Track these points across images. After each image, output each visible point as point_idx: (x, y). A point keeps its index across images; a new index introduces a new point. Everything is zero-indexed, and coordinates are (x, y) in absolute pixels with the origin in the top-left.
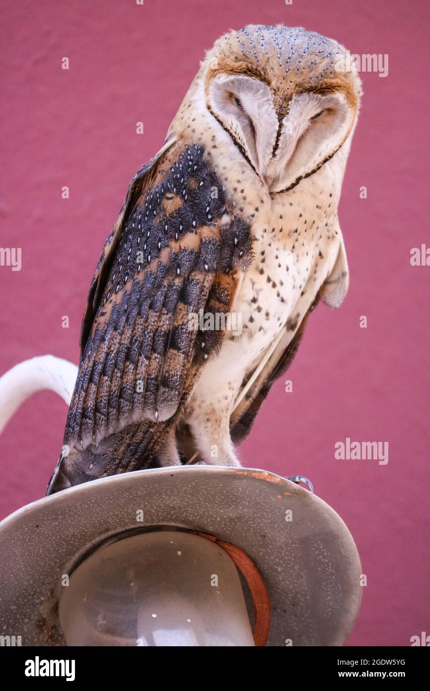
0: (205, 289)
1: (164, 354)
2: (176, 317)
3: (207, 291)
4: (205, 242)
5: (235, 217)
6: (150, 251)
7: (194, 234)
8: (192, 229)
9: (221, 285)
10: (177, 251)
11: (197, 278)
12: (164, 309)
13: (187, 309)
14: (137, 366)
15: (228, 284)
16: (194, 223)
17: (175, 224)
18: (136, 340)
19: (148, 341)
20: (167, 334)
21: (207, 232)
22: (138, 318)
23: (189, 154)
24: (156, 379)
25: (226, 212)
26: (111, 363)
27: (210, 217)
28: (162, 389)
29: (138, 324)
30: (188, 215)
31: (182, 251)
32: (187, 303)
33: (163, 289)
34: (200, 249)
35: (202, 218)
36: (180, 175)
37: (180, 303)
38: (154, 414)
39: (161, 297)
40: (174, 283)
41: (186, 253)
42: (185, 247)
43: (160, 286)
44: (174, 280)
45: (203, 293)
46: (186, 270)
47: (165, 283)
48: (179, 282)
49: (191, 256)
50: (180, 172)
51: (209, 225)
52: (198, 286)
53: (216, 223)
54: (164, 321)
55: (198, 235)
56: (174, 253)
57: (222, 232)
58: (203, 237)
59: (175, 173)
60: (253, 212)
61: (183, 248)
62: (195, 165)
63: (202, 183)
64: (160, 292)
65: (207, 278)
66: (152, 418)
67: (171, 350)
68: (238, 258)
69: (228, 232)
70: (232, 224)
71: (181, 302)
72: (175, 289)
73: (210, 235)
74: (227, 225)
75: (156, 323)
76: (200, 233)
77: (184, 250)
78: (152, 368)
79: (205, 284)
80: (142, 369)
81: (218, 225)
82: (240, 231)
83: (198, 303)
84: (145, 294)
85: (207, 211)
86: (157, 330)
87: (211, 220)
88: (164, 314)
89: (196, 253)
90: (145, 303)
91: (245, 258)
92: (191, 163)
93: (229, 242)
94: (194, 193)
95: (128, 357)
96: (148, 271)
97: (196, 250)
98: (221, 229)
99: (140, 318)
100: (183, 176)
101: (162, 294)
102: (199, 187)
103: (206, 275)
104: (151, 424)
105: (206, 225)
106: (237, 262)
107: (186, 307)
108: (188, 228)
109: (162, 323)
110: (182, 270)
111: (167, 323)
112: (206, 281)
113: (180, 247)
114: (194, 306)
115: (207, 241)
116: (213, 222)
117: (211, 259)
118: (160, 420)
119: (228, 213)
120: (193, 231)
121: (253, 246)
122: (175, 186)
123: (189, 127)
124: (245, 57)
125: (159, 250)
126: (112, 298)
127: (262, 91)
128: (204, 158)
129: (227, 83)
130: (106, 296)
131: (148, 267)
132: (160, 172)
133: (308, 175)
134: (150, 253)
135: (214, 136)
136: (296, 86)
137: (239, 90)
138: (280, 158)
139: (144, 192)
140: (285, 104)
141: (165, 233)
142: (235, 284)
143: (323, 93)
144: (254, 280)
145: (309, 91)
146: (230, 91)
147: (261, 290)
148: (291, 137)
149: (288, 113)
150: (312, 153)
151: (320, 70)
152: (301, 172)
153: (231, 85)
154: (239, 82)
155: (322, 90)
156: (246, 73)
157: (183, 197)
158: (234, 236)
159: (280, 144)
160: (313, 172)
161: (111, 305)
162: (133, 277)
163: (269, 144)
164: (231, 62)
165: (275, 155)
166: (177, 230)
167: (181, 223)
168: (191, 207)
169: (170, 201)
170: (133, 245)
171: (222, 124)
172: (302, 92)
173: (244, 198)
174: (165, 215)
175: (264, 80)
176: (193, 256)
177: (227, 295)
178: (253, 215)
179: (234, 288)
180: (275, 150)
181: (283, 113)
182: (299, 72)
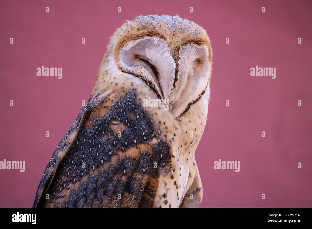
0: (143, 185)
2: (122, 202)
3: (143, 186)
4: (143, 154)
5: (161, 140)
6: (103, 157)
7: (135, 148)
8: (134, 145)
9: (150, 184)
10: (124, 158)
11: (138, 177)
12: (114, 196)
13: (131, 196)
15: (154, 184)
16: (135, 141)
17: (122, 141)
21: (143, 147)
22: (94, 201)
23: (128, 97)
27: (145, 138)
29: (95, 204)
30: (130, 136)
31: (127, 158)
32: (131, 193)
33: (114, 183)
34: (140, 158)
35: (140, 138)
36: (122, 110)
37: (125, 192)
39: (112, 188)
40: (122, 179)
41: (130, 160)
42: (129, 156)
43: (111, 180)
44: (121, 177)
45: (141, 188)
46: (130, 171)
47: (116, 178)
48: (125, 179)
49: (133, 162)
50: (122, 108)
51: (145, 144)
52: (138, 183)
53: (149, 143)
54: (114, 204)
55: (138, 149)
56: (122, 160)
57: (153, 149)
58: (141, 150)
59: (118, 108)
60: (173, 136)
61: (128, 156)
62: (133, 104)
63: (138, 117)
64: (111, 184)
65: (144, 178)
68: (162, 167)
69: (157, 149)
70: (159, 144)
71: (127, 192)
72: (122, 183)
73: (146, 149)
74: (155, 144)
75: (108, 205)
76: (139, 148)
77: (128, 158)
79: (143, 181)
81: (150, 144)
82: (164, 150)
83: (138, 194)
84: (100, 184)
85: (143, 134)
87: (146, 140)
88: (114, 199)
89: (137, 160)
90: (100, 191)
91: (166, 167)
92: (130, 103)
93: (157, 156)
94: (134, 122)
96: (102, 170)
97: (137, 159)
98: (152, 147)
99: (96, 201)
100: (124, 111)
101: (113, 186)
102: (137, 119)
103: (143, 175)
105: (143, 143)
106: (161, 169)
107: (130, 196)
108: (131, 144)
110: (127, 171)
111: (116, 205)
112: (143, 179)
113: (126, 155)
114: (135, 195)
115: (144, 153)
116: (147, 142)
117: (146, 165)
119: (156, 137)
120: (134, 147)
121: (171, 160)
122: (119, 117)
123: (112, 83)
124: (144, 27)
125: (110, 157)
126: (69, 186)
127: (161, 45)
128: (138, 101)
129: (134, 47)
130: (61, 186)
131: (101, 167)
132: (105, 107)
133: (194, 102)
134: (102, 158)
135: (132, 83)
136: (182, 40)
137: (144, 49)
138: (179, 88)
139: (92, 119)
140: (176, 53)
141: (114, 146)
142: (158, 185)
143: (198, 44)
144: (167, 182)
145: (190, 42)
146: (136, 53)
147: (169, 189)
148: (185, 72)
149: (179, 58)
150: (194, 88)
151: (194, 31)
152: (191, 100)
153: (137, 48)
154: (144, 42)
155: (198, 42)
156: (148, 35)
157: (126, 124)
158: (161, 152)
159: (178, 77)
160: (198, 100)
161: (69, 191)
162: (89, 173)
163: (171, 78)
164: (135, 32)
165: (174, 87)
166: (123, 145)
167: (126, 141)
168: (133, 131)
169: (116, 126)
170: (85, 153)
171: (133, 74)
172: (186, 44)
173: (167, 128)
174: (113, 135)
175: (162, 37)
176: (135, 163)
177: (154, 191)
178: (173, 139)
179: (157, 187)
180: (175, 82)
181: (176, 59)
182: (182, 31)
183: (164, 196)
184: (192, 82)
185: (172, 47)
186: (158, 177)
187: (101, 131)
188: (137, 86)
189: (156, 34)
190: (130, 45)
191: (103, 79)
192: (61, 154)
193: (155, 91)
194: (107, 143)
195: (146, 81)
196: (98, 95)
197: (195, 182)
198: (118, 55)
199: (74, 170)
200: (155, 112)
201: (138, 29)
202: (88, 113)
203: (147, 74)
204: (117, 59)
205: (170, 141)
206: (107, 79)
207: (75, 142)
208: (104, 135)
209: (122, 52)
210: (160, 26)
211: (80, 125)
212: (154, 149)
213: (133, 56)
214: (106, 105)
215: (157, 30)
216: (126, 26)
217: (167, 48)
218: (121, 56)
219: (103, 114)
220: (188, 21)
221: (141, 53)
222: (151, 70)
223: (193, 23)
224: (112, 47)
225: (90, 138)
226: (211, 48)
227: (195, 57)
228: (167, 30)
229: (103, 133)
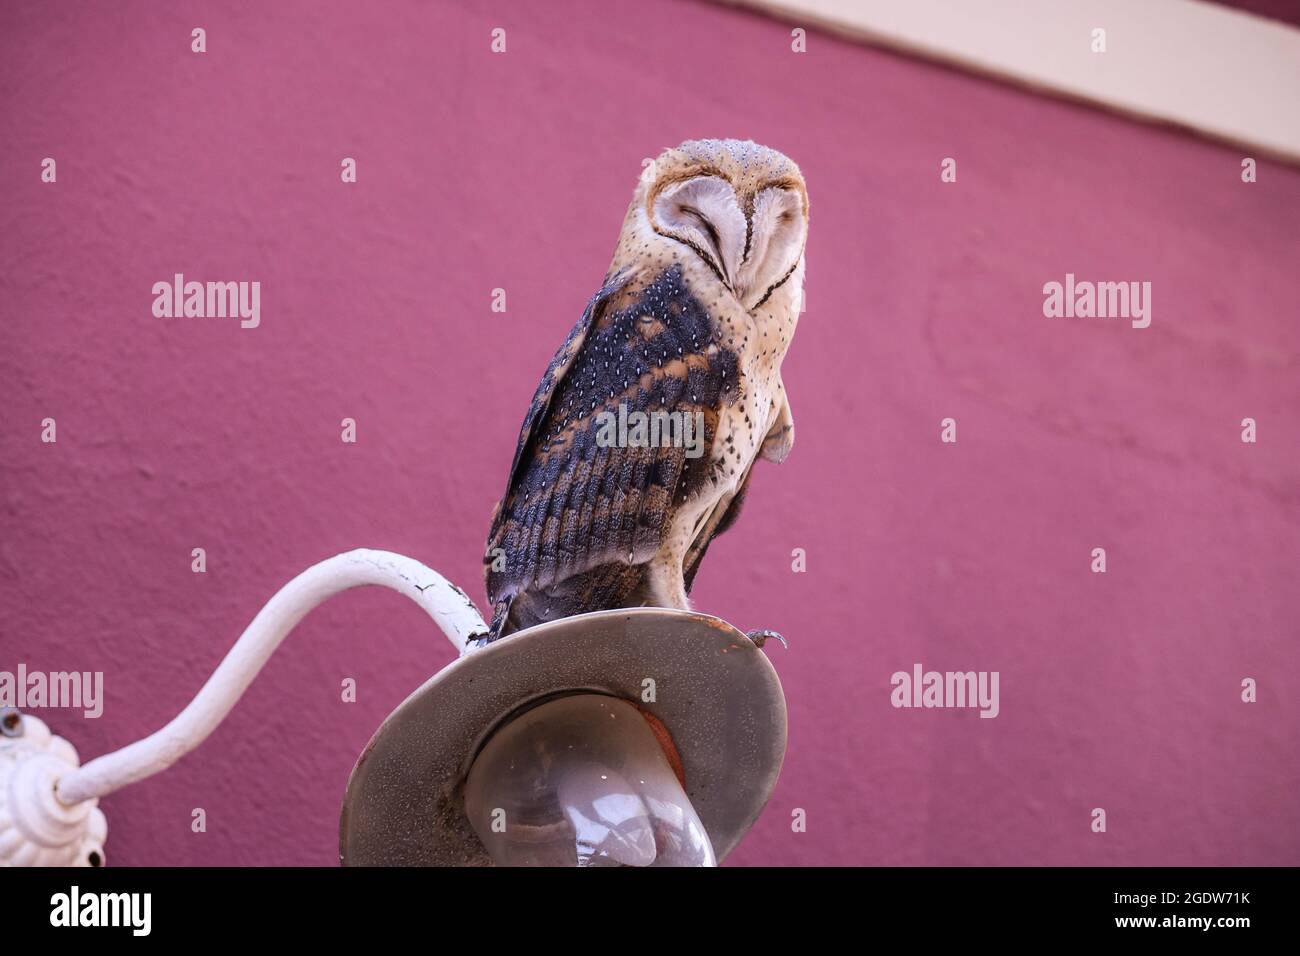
1: (645, 488)
4: (693, 371)
5: (722, 347)
6: (626, 376)
7: (681, 361)
8: (678, 356)
9: (707, 420)
10: (661, 379)
11: (684, 409)
14: (613, 500)
15: (714, 421)
16: (680, 350)
17: (658, 349)
18: (612, 473)
19: (626, 473)
20: (647, 468)
21: (693, 360)
23: (668, 277)
24: (634, 515)
25: (713, 342)
26: (578, 494)
27: (696, 345)
28: (640, 529)
30: (672, 341)
35: (689, 345)
36: (659, 298)
38: (628, 556)
41: (672, 382)
42: (670, 375)
44: (657, 409)
46: (671, 400)
49: (677, 385)
50: (658, 295)
51: (697, 354)
53: (703, 353)
54: (646, 454)
55: (685, 363)
56: (658, 381)
58: (690, 365)
59: (652, 295)
60: (743, 342)
61: (667, 375)
62: (676, 289)
63: (685, 309)
65: (695, 410)
66: (625, 561)
67: (654, 486)
68: (724, 393)
69: (716, 363)
70: (720, 355)
73: (698, 363)
74: (714, 355)
75: (636, 455)
76: (687, 361)
77: (668, 378)
78: (630, 504)
80: (619, 504)
81: (705, 354)
85: (694, 338)
86: (637, 463)
87: (698, 348)
89: (683, 382)
91: (731, 393)
92: (671, 286)
93: (717, 374)
94: (678, 318)
95: (601, 490)
96: (625, 399)
99: (616, 449)
100: (662, 299)
102: (683, 313)
103: (694, 406)
104: (624, 568)
105: (693, 353)
106: (723, 396)
108: (673, 355)
109: (643, 456)
110: (667, 399)
111: (650, 456)
113: (664, 374)
115: (694, 369)
116: (700, 351)
117: (699, 389)
118: (636, 562)
119: (715, 343)
120: (679, 359)
121: (740, 381)
122: (653, 309)
123: (642, 253)
124: (696, 161)
125: (639, 376)
126: (572, 425)
127: (724, 190)
128: (684, 283)
129: (678, 194)
130: (559, 424)
131: (624, 393)
132: (629, 294)
133: (778, 285)
134: (626, 379)
135: (675, 254)
136: (758, 181)
137: (695, 196)
138: (752, 262)
139: (609, 314)
140: (748, 203)
141: (645, 358)
142: (718, 421)
143: (785, 188)
144: (733, 417)
145: (772, 185)
146: (682, 203)
147: (737, 429)
148: (763, 234)
149: (754, 212)
150: (779, 261)
151: (777, 166)
152: (772, 281)
153: (683, 195)
154: (696, 186)
155: (784, 185)
156: (702, 174)
157: (664, 321)
158: (722, 368)
159: (752, 244)
160: (784, 281)
161: (572, 432)
162: (604, 403)
163: (740, 245)
164: (680, 169)
165: (745, 259)
166: (660, 356)
167: (665, 349)
168: (675, 332)
169: (649, 325)
170: (598, 369)
171: (677, 239)
172: (765, 188)
173: (732, 328)
174: (643, 339)
175: (724, 177)
176: (680, 385)
177: (712, 432)
178: (743, 346)
179: (717, 425)
180: (746, 252)
181: (749, 213)
182: (758, 167)
183: (729, 440)
184: (776, 252)
185: (742, 193)
186: (719, 409)
187: (624, 333)
188: (683, 258)
189: (714, 173)
190: (672, 190)
191: (627, 246)
192: (559, 372)
193: (713, 267)
194: (633, 353)
195: (698, 250)
196: (619, 273)
197: (781, 416)
198: (652, 206)
199: (580, 398)
200: (714, 301)
201: (686, 164)
202: (602, 305)
203: (700, 238)
204: (650, 214)
205: (738, 349)
206: (634, 246)
207: (580, 352)
208: (627, 339)
209: (659, 201)
210: (722, 158)
211: (589, 324)
212: (710, 362)
213: (677, 209)
214: (632, 289)
215: (717, 166)
216: (665, 158)
217: (734, 196)
218: (656, 208)
219: (627, 305)
220: (768, 150)
221: (690, 203)
222: (706, 232)
223: (777, 153)
224: (643, 192)
225: (605, 345)
226: (806, 194)
227: (781, 210)
228: (734, 164)
229: (627, 336)
